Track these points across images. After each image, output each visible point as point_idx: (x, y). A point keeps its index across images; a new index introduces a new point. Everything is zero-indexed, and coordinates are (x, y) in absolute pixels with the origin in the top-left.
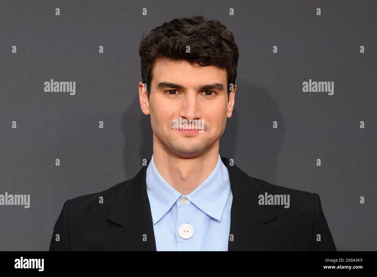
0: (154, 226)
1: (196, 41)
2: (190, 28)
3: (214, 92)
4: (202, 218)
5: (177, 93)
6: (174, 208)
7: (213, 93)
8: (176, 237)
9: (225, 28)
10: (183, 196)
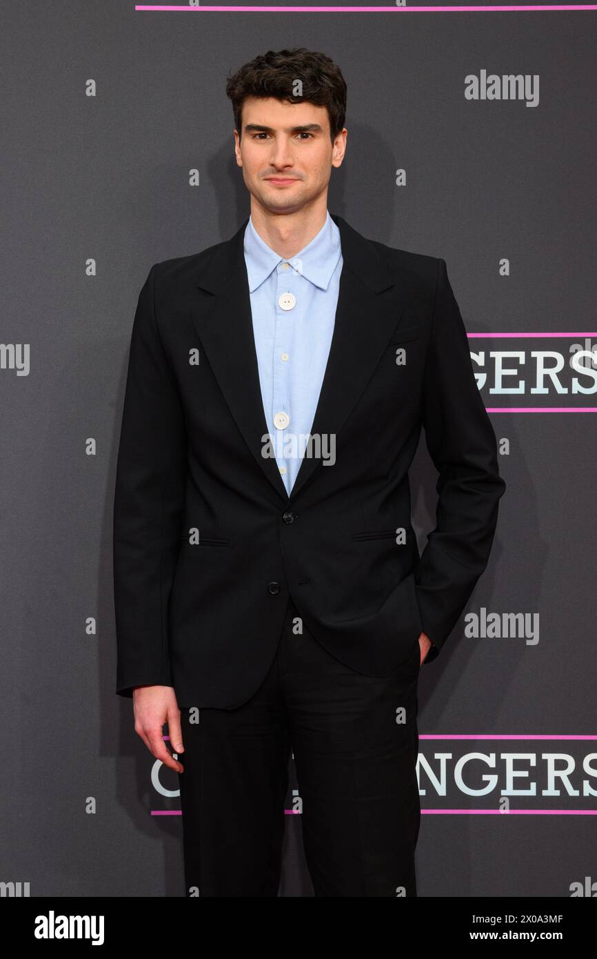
0: (251, 295)
1: (286, 73)
2: (281, 60)
3: (311, 134)
4: (305, 287)
5: (268, 137)
6: (273, 274)
7: (310, 136)
8: (275, 308)
9: (331, 61)
10: (285, 261)
